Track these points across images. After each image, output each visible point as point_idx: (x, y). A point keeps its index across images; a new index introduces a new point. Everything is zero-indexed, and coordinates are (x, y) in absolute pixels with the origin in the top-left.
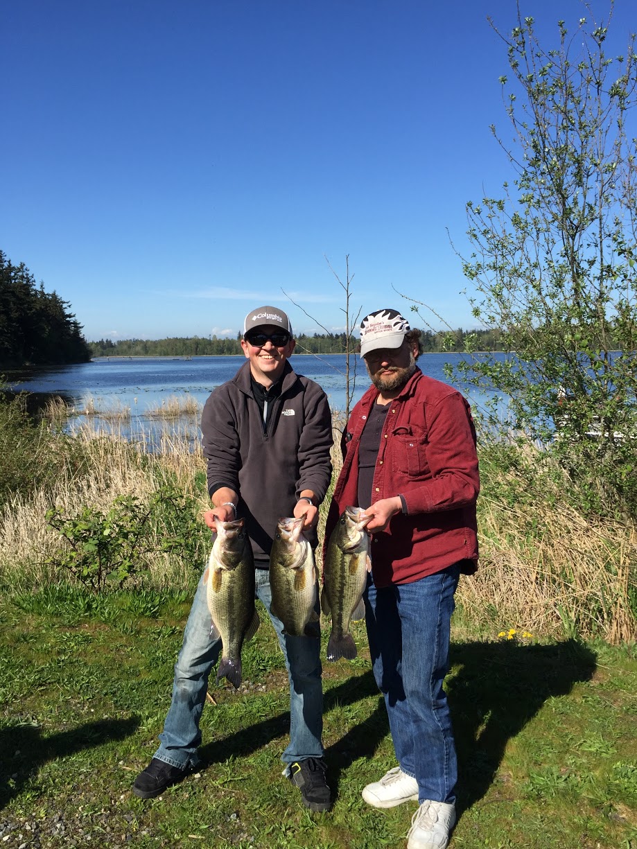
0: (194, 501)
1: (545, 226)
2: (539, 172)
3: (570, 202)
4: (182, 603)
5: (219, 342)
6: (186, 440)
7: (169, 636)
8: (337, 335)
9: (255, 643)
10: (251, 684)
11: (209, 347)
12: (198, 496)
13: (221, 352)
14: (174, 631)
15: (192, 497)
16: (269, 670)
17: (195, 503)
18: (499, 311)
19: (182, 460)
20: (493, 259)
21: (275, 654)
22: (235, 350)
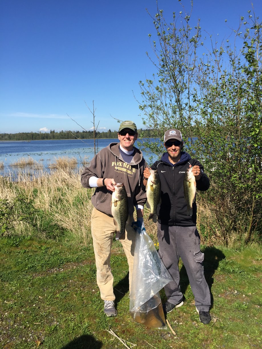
0: (33, 200)
1: (169, 91)
2: (165, 70)
3: (178, 81)
4: (28, 240)
5: (42, 134)
6: (29, 176)
7: (23, 253)
8: (92, 131)
9: (59, 254)
10: (57, 269)
11: (38, 136)
12: (34, 198)
13: (43, 138)
14: (25, 251)
15: (32, 199)
16: (64, 263)
17: (33, 201)
18: (153, 123)
19: (27, 184)
20: (150, 103)
21: (67, 257)
22: (49, 137)
